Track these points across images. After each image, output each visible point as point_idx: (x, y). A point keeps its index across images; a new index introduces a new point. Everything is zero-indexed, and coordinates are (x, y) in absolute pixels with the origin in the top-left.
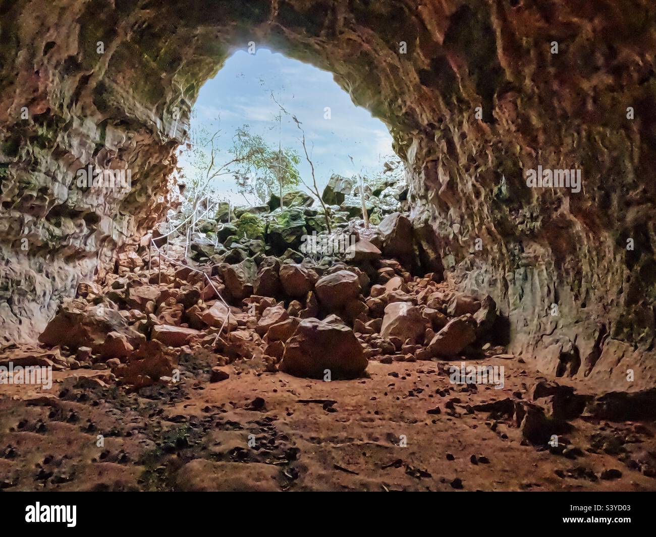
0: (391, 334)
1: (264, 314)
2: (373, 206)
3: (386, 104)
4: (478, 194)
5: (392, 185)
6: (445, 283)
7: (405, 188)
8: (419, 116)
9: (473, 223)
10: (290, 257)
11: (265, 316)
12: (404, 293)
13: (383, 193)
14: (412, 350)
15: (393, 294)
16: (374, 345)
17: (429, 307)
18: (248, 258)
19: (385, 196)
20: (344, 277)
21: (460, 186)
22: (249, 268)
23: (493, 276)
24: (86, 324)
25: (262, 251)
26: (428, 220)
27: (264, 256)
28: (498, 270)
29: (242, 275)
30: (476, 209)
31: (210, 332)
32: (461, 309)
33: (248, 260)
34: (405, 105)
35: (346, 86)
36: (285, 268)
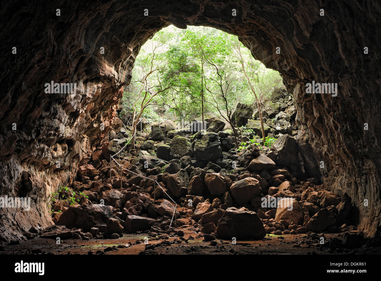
0: (282, 219)
1: (197, 207)
2: (269, 127)
3: (277, 62)
4: (336, 128)
5: (283, 110)
6: (322, 185)
7: (294, 112)
8: (299, 74)
9: (335, 145)
10: (211, 168)
11: (198, 209)
12: (290, 192)
13: (277, 116)
14: (295, 228)
15: (283, 193)
16: (271, 226)
17: (308, 201)
18: (182, 169)
19: (279, 119)
20: (250, 181)
21: (326, 121)
22: (184, 176)
23: (349, 181)
24: (90, 214)
25: (191, 164)
26: (309, 140)
27: (193, 167)
28: (352, 177)
29: (179, 181)
30: (336, 137)
31: (164, 219)
32: (329, 202)
33: (182, 171)
34: (289, 65)
35: (248, 45)
36: (209, 176)
